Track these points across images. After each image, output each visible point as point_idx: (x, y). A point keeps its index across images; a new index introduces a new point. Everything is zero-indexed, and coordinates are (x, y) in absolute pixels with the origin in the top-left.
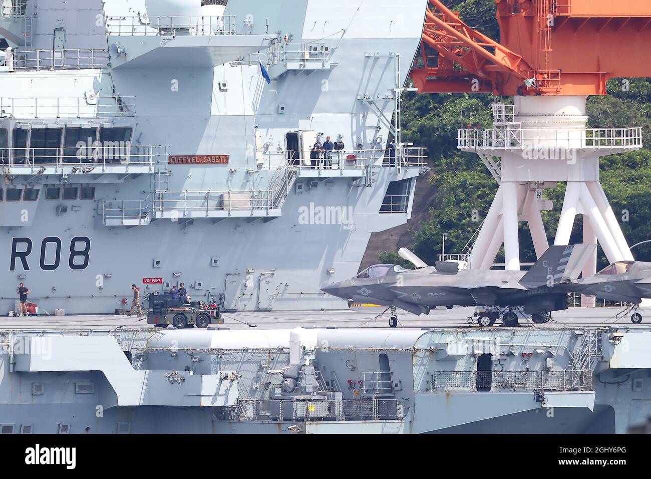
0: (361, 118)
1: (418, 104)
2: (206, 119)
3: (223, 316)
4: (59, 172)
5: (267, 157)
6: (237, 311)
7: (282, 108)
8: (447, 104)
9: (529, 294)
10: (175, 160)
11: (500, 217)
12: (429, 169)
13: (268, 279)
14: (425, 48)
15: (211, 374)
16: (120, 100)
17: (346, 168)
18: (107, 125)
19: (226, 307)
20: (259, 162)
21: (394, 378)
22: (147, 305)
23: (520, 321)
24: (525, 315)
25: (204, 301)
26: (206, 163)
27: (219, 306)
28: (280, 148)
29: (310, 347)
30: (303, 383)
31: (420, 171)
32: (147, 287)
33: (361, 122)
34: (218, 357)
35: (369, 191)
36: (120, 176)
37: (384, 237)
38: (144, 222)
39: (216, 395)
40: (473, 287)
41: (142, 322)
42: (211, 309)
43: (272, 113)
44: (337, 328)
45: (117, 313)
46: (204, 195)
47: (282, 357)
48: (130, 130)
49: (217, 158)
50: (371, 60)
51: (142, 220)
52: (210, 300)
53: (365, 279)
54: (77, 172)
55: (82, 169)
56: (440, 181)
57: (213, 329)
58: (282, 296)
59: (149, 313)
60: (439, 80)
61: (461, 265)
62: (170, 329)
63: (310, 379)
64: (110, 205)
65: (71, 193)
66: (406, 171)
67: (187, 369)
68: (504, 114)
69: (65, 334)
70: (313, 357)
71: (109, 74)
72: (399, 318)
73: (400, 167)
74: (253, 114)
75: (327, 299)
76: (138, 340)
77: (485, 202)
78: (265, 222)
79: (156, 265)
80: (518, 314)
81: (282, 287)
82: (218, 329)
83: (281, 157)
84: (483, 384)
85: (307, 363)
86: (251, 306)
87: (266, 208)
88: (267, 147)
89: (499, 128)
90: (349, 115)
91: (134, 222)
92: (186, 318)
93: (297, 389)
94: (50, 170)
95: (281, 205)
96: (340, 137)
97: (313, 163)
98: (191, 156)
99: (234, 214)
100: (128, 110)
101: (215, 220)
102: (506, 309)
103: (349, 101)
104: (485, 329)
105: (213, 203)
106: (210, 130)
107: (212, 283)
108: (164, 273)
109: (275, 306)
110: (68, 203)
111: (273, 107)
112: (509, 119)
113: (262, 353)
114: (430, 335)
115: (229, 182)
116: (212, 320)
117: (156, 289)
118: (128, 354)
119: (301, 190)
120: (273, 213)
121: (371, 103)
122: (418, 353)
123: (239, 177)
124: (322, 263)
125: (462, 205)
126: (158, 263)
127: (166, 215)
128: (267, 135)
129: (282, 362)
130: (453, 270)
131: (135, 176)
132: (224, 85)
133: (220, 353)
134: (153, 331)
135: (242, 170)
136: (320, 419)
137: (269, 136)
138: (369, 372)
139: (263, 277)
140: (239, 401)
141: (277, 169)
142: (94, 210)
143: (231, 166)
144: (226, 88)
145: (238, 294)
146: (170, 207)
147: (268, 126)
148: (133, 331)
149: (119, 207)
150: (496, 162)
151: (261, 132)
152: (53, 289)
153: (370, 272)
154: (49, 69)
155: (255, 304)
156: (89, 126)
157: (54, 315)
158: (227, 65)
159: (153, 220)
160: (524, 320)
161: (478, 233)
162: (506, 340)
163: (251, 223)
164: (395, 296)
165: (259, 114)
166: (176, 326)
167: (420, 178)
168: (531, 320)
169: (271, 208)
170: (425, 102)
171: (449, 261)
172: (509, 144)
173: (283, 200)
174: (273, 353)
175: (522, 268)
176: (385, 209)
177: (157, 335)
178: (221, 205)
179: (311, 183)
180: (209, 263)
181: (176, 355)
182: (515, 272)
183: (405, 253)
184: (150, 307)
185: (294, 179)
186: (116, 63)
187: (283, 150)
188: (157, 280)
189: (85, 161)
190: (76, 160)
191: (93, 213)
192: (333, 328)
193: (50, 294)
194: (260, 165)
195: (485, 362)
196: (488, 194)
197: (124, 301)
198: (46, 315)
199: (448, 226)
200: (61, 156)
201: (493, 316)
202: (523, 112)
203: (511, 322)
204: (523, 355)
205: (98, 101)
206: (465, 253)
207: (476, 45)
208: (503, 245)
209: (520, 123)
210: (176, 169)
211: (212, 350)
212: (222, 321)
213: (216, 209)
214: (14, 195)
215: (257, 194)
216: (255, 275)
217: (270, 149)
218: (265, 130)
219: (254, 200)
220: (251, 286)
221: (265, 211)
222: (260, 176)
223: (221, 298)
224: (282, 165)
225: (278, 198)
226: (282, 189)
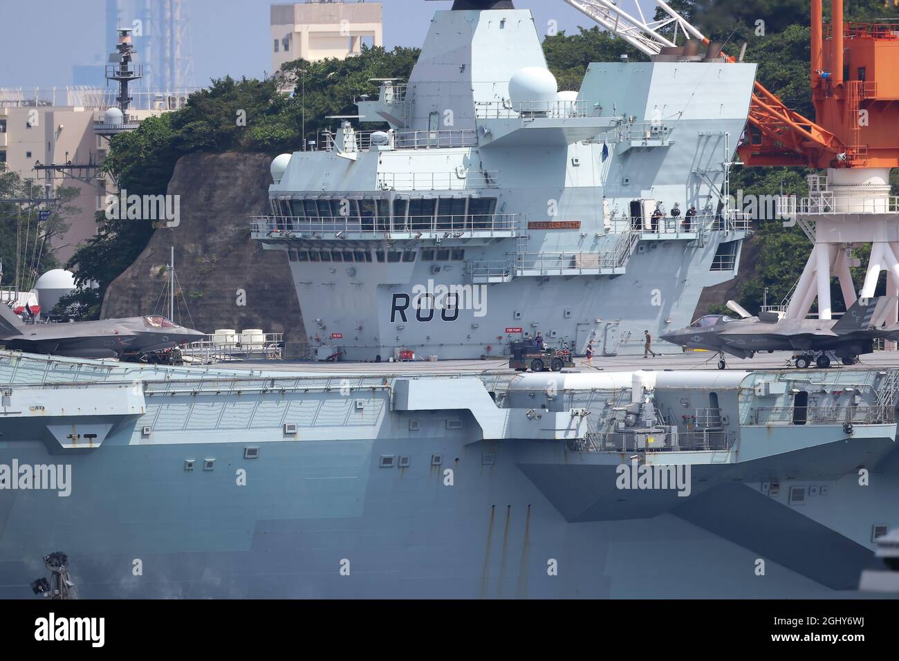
0: (695, 188)
1: (743, 176)
2: (560, 190)
3: (575, 360)
4: (434, 237)
5: (613, 223)
7: (627, 181)
8: (769, 176)
9: (840, 340)
10: (533, 226)
11: (814, 273)
12: (754, 232)
13: (614, 328)
14: (750, 127)
15: (563, 411)
16: (486, 174)
17: (681, 232)
18: (475, 196)
19: (577, 352)
20: (605, 227)
21: (723, 414)
22: (508, 351)
23: (831, 363)
24: (836, 358)
25: (558, 347)
26: (560, 228)
28: (624, 215)
29: (650, 387)
30: (643, 419)
31: (746, 233)
32: (509, 336)
33: (695, 192)
34: (569, 397)
35: (701, 251)
36: (485, 240)
37: (714, 291)
38: (506, 279)
39: (568, 429)
40: (791, 334)
41: (503, 365)
43: (618, 185)
44: (673, 370)
45: (483, 358)
46: (559, 256)
47: (626, 396)
48: (495, 200)
49: (570, 224)
50: (704, 139)
51: (505, 278)
53: (698, 328)
54: (449, 237)
55: (453, 234)
56: (763, 242)
57: (566, 372)
58: (626, 343)
59: (511, 359)
60: (762, 155)
61: (781, 315)
62: (529, 372)
63: (649, 415)
64: (477, 265)
65: (443, 255)
66: (734, 234)
67: (544, 407)
68: (818, 184)
69: (438, 378)
70: (652, 396)
71: (477, 152)
72: (727, 361)
73: (728, 231)
74: (601, 185)
75: (664, 345)
76: (501, 382)
77: (802, 261)
78: (611, 279)
79: (516, 317)
80: (830, 357)
81: (626, 336)
82: (571, 372)
83: (625, 223)
84: (799, 417)
85: (647, 401)
86: (600, 352)
87: (612, 267)
88: (613, 214)
89: (814, 196)
90: (684, 186)
91: (498, 280)
92: (543, 363)
93: (638, 423)
94: (425, 235)
95: (625, 264)
96: (676, 205)
97: (653, 227)
98: (548, 222)
99: (585, 272)
100: (493, 183)
101: (568, 278)
102: (820, 353)
103: (685, 173)
104: (801, 370)
105: (566, 263)
106: (564, 200)
107: (565, 332)
108: (524, 323)
109: (620, 351)
110: (442, 264)
111: (619, 180)
112: (823, 188)
113: (608, 393)
114: (753, 376)
115: (580, 244)
116: (565, 364)
117: (516, 337)
118: (492, 394)
119: (642, 251)
120: (618, 271)
121: (703, 175)
122: (743, 392)
123: (588, 242)
124: (660, 315)
125: (782, 263)
126: (518, 315)
127: (527, 273)
128: (613, 203)
129: (626, 400)
130: (774, 319)
131: (499, 240)
132: (577, 161)
133: (572, 393)
134: (514, 374)
135: (592, 234)
136: (658, 450)
137: (615, 205)
138: (701, 410)
139: (609, 326)
140: (588, 435)
141: (622, 233)
142: (464, 269)
143: (582, 231)
144: (578, 163)
146: (529, 266)
147: (615, 196)
148: (497, 374)
149: (485, 267)
150: (811, 225)
151: (607, 202)
152: (428, 338)
153: (701, 321)
154: (425, 147)
155: (602, 350)
156: (460, 197)
157: (428, 360)
158: (579, 143)
159: (515, 278)
160: (836, 363)
161: (795, 287)
162: (820, 380)
163: (599, 280)
164: (724, 342)
165: (607, 184)
166: (534, 370)
167: (746, 240)
168: (841, 363)
169: (616, 267)
170: (749, 174)
171: (771, 312)
172: (822, 210)
173: (627, 260)
174: (617, 392)
175: (834, 317)
176: (715, 267)
177: (517, 378)
178: (573, 265)
179: (651, 244)
180: (562, 314)
181: (534, 395)
182: (827, 321)
183: (732, 305)
184: (511, 354)
185: (636, 241)
186: (483, 142)
187: (628, 216)
188: (518, 330)
189: (456, 226)
190: (449, 226)
191: (463, 272)
192: (670, 370)
193: (424, 341)
194: (608, 229)
195: (801, 399)
196: (804, 254)
197: (489, 348)
198: (422, 361)
199: (769, 281)
200: (435, 223)
201: (808, 359)
202: (835, 182)
203: (824, 364)
204: (834, 392)
205: (468, 174)
206: (783, 304)
207: (795, 124)
208: (817, 297)
209: (832, 192)
210: (535, 233)
211: (565, 390)
212: (574, 365)
213: (569, 268)
214: (394, 257)
215: (604, 255)
216: (603, 325)
217: (616, 216)
218: (612, 199)
219: (602, 260)
220: (599, 334)
221: (612, 269)
222: (607, 239)
223: (573, 345)
224: (626, 230)
225: (623, 258)
226: (626, 250)
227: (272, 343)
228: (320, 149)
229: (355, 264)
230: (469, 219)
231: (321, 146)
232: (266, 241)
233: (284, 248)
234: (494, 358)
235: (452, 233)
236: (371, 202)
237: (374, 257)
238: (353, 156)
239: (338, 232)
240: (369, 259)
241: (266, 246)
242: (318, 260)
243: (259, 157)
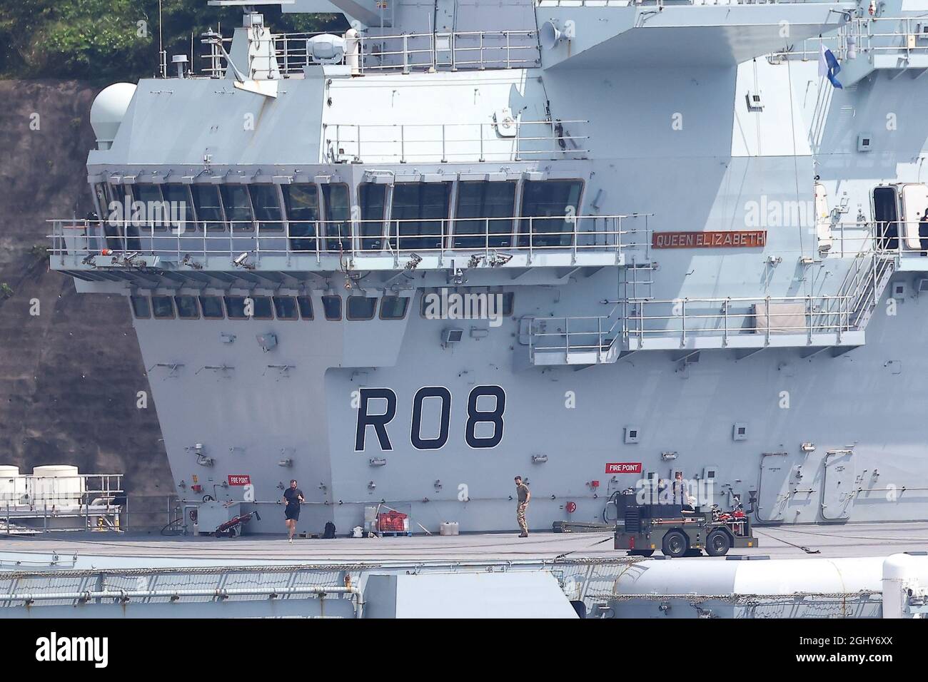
2: (722, 163)
3: (756, 532)
4: (447, 265)
5: (837, 234)
6: (782, 524)
7: (866, 142)
10: (663, 240)
13: (841, 464)
16: (559, 129)
18: (536, 176)
19: (763, 515)
20: (821, 243)
22: (613, 514)
25: (721, 504)
26: (722, 246)
27: (749, 515)
28: (861, 218)
29: (921, 590)
32: (614, 481)
34: (746, 612)
36: (560, 271)
38: (605, 357)
41: (602, 544)
42: (734, 520)
43: (846, 151)
45: (557, 528)
46: (720, 306)
48: (579, 184)
49: (744, 237)
51: (603, 355)
52: (732, 502)
54: (480, 265)
55: (489, 259)
57: (738, 558)
58: (867, 495)
59: (618, 529)
62: (657, 558)
64: (543, 326)
69: (459, 570)
71: (540, 80)
74: (811, 153)
76: (598, 579)
78: (834, 356)
79: (629, 439)
81: (868, 477)
82: (748, 559)
83: (864, 234)
86: (810, 514)
87: (836, 330)
88: (837, 215)
91: (588, 358)
92: (687, 538)
94: (429, 261)
95: (864, 323)
98: (695, 234)
99: (777, 342)
100: (576, 147)
101: (739, 354)
105: (736, 322)
106: (730, 183)
107: (736, 471)
108: (645, 452)
109: (854, 513)
110: (464, 323)
111: (848, 140)
113: (831, 603)
115: (765, 281)
116: (736, 541)
117: (630, 483)
119: (902, 295)
120: (849, 338)
123: (785, 273)
126: (633, 434)
127: (650, 344)
128: (837, 192)
131: (590, 271)
132: (756, 98)
133: (752, 602)
134: (625, 562)
135: (790, 259)
137: (841, 195)
139: (830, 459)
141: (857, 256)
142: (513, 335)
143: (770, 251)
144: (759, 104)
145: (785, 490)
146: (657, 329)
147: (840, 175)
148: (588, 563)
149: (559, 330)
151: (825, 187)
154: (426, 69)
155: (816, 510)
156: (502, 177)
157: (438, 533)
158: (762, 60)
159: (624, 353)
163: (809, 357)
165: (823, 151)
166: (668, 553)
169: (845, 329)
173: (867, 315)
174: (850, 602)
177: (633, 571)
178: (751, 325)
179: (921, 281)
180: (729, 433)
181: (669, 608)
184: (619, 517)
185: (888, 274)
186: (552, 58)
187: (868, 220)
188: (632, 468)
189: (495, 242)
190: (479, 242)
191: (512, 341)
193: (430, 493)
194: (826, 249)
197: (570, 507)
198: (424, 534)
200: (450, 235)
205: (519, 129)
210: (667, 257)
211: (737, 597)
212: (755, 544)
213: (742, 332)
214: (362, 309)
215: (818, 303)
216: (817, 456)
217: (843, 218)
218: (835, 183)
219: (814, 315)
220: (809, 476)
221: (834, 336)
222: (824, 270)
223: (752, 500)
224: (865, 249)
225: (859, 310)
226: (867, 293)
227: (98, 496)
228: (198, 73)
229: (276, 324)
230: (524, 226)
231: (200, 67)
232: (84, 275)
233: (121, 289)
234: (582, 528)
235: (488, 257)
236: (310, 189)
237: (318, 308)
238: (270, 88)
239: (240, 254)
240: (307, 314)
241: (81, 286)
242: (196, 315)
243: (68, 89)
